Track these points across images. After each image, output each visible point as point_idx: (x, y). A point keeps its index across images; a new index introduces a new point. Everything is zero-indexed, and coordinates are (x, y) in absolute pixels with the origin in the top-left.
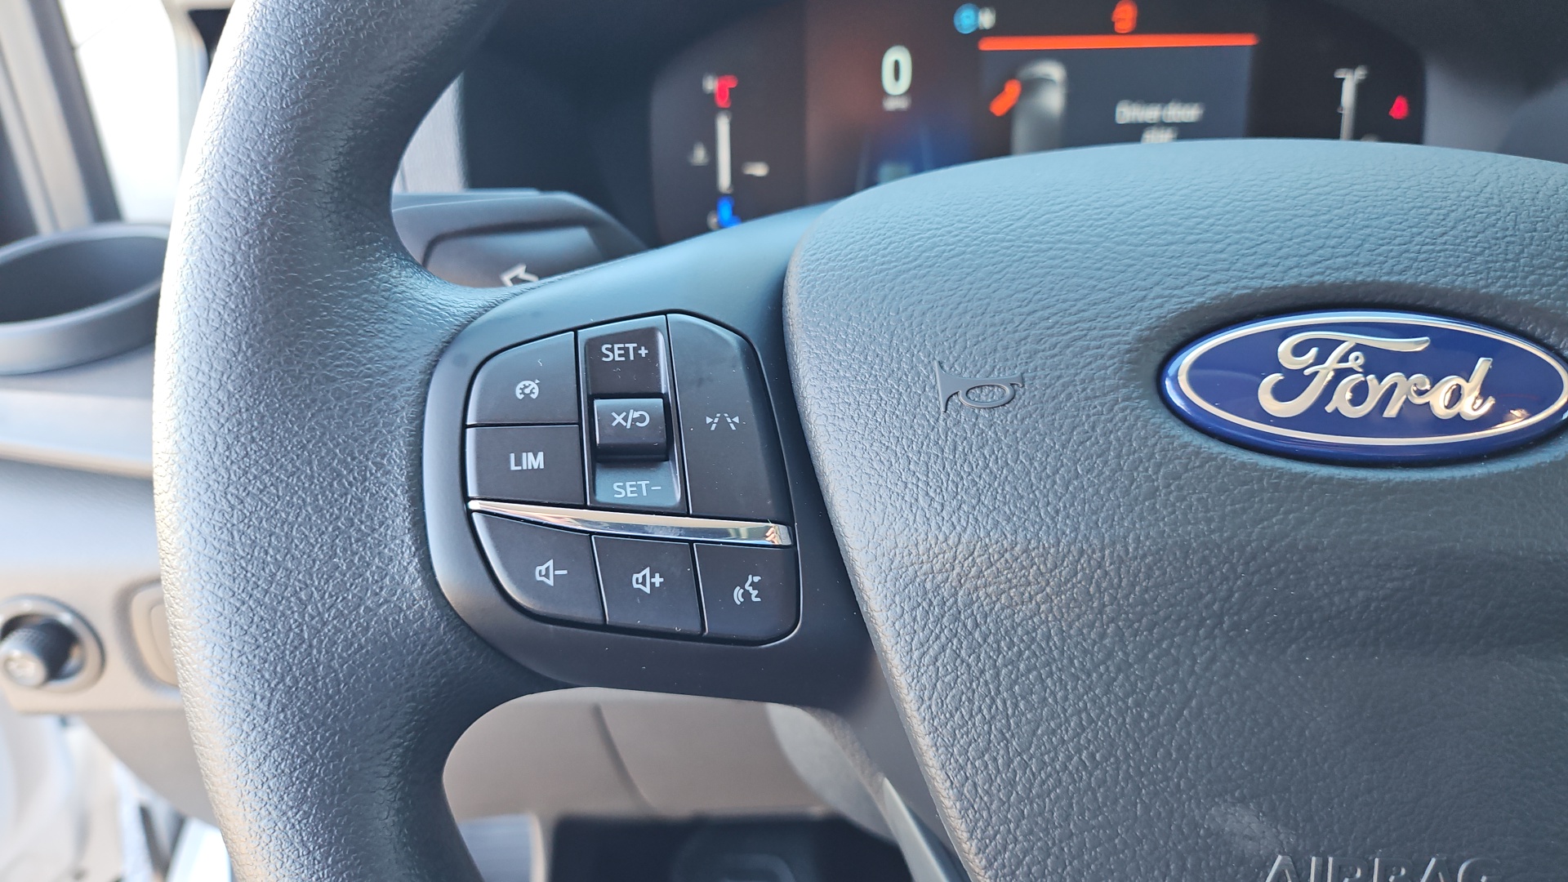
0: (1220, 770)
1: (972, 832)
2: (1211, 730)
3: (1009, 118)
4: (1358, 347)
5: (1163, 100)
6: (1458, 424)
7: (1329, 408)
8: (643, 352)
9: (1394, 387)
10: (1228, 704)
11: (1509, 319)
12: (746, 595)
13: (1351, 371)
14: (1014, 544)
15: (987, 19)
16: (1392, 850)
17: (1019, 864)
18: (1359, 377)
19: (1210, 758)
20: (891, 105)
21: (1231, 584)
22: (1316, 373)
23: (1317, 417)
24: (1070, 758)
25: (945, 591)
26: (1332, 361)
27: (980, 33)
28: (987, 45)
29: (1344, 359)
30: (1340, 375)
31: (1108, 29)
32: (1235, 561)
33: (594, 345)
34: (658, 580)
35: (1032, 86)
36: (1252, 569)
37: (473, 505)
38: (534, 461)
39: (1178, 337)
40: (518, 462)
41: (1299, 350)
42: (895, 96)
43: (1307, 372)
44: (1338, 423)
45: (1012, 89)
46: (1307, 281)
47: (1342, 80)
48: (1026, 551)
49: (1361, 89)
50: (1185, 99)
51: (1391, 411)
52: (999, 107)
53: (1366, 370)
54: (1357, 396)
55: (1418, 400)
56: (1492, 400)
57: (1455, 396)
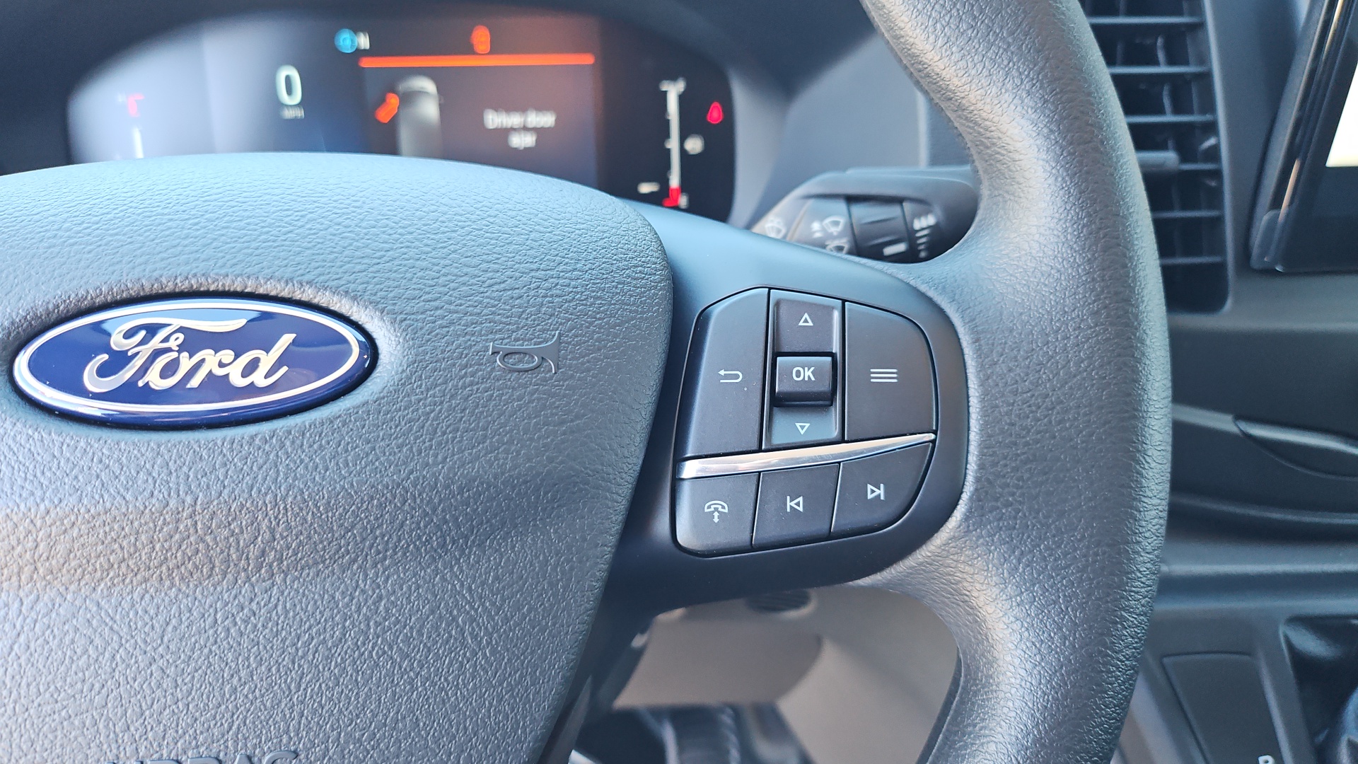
0: (47, 695)
2: (38, 661)
3: (393, 123)
4: (181, 330)
5: (522, 109)
6: (252, 390)
7: (141, 383)
9: (202, 361)
10: (51, 637)
13: (169, 350)
15: (364, 41)
16: (201, 751)
18: (175, 355)
19: (38, 685)
20: (289, 114)
21: (34, 536)
22: (138, 353)
23: (129, 390)
26: (156, 343)
27: (359, 53)
28: (366, 63)
29: (166, 340)
30: (158, 353)
31: (470, 50)
32: (33, 517)
35: (408, 98)
36: (48, 523)
41: (131, 334)
42: (291, 106)
43: (130, 354)
44: (148, 395)
45: (393, 100)
47: (665, 93)
49: (682, 98)
50: (540, 108)
51: (195, 382)
52: (384, 115)
53: (182, 348)
54: (167, 371)
55: (220, 372)
56: (285, 369)
57: (252, 367)
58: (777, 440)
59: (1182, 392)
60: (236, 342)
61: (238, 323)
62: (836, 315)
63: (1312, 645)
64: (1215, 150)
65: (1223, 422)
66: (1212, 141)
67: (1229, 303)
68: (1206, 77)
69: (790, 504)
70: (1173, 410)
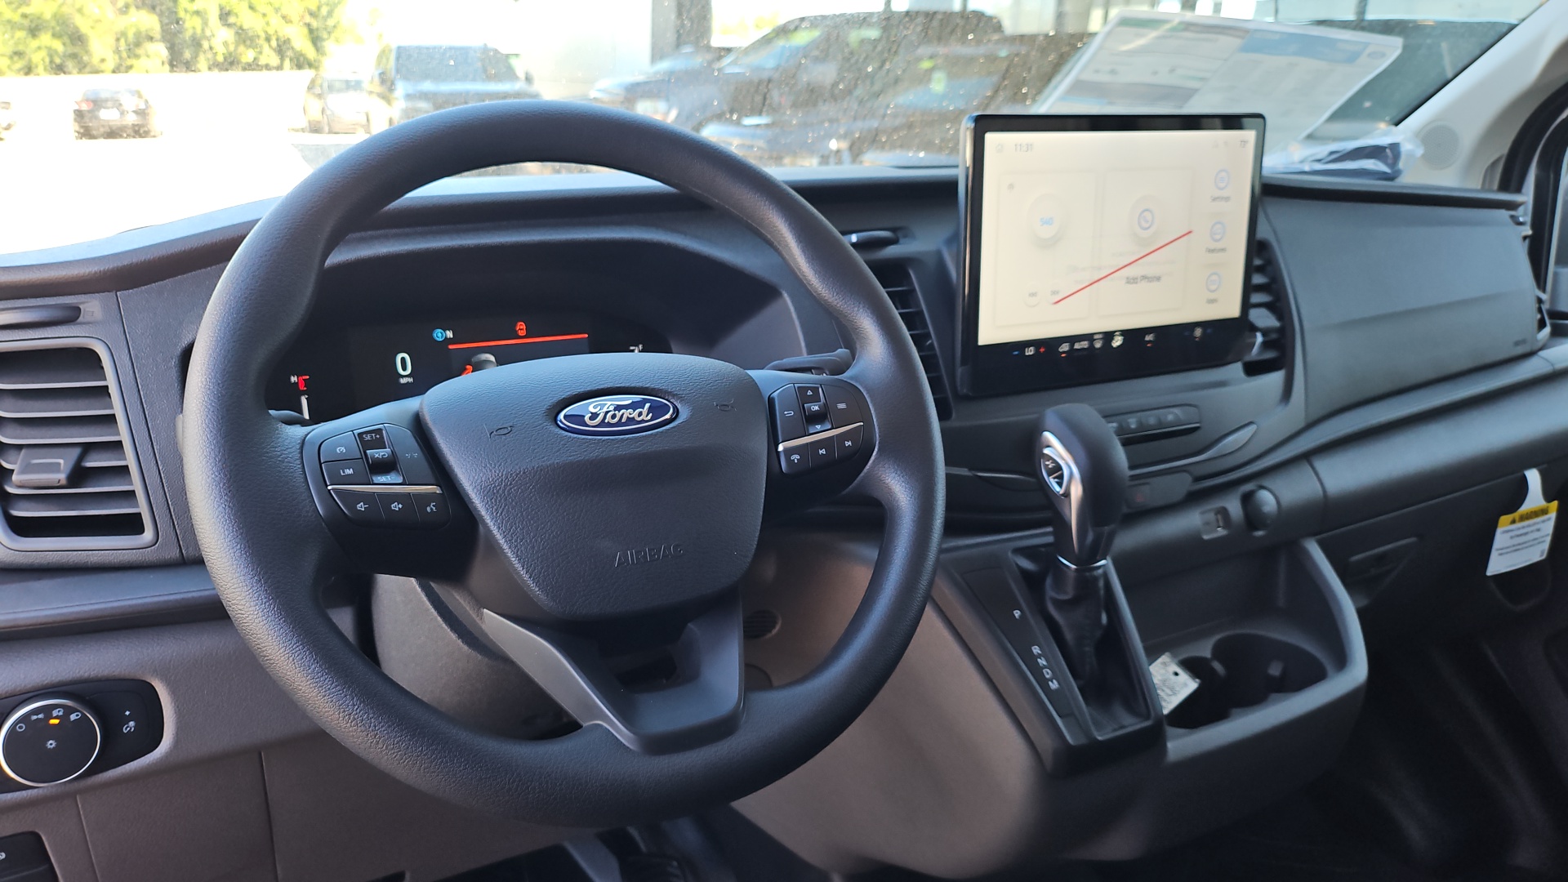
0: (596, 529)
1: (523, 567)
4: (611, 405)
6: (643, 421)
7: (606, 421)
8: (378, 436)
9: (623, 414)
11: (655, 394)
12: (431, 509)
13: (611, 411)
14: (520, 472)
15: (450, 334)
17: (540, 573)
18: (614, 412)
19: (592, 526)
20: (404, 380)
22: (601, 412)
23: (603, 423)
24: (550, 535)
25: (501, 492)
26: (605, 409)
27: (447, 341)
28: (452, 346)
29: (608, 408)
30: (607, 412)
33: (360, 435)
34: (400, 506)
37: (329, 488)
38: (350, 471)
39: (558, 409)
40: (344, 472)
41: (595, 407)
42: (405, 376)
43: (598, 413)
44: (610, 425)
46: (594, 389)
48: (524, 473)
51: (623, 420)
53: (615, 410)
54: (614, 417)
55: (631, 416)
56: (651, 414)
57: (640, 414)
58: (811, 432)
59: (948, 463)
60: (634, 406)
61: (630, 402)
62: (820, 389)
63: (1026, 564)
64: (932, 344)
65: (964, 472)
66: (930, 342)
67: (954, 415)
68: (921, 312)
69: (821, 452)
70: (946, 469)
